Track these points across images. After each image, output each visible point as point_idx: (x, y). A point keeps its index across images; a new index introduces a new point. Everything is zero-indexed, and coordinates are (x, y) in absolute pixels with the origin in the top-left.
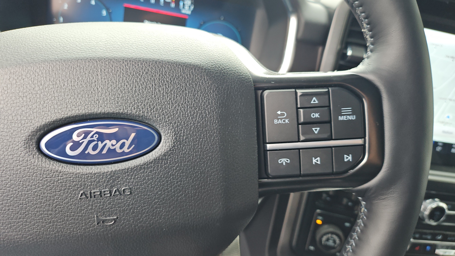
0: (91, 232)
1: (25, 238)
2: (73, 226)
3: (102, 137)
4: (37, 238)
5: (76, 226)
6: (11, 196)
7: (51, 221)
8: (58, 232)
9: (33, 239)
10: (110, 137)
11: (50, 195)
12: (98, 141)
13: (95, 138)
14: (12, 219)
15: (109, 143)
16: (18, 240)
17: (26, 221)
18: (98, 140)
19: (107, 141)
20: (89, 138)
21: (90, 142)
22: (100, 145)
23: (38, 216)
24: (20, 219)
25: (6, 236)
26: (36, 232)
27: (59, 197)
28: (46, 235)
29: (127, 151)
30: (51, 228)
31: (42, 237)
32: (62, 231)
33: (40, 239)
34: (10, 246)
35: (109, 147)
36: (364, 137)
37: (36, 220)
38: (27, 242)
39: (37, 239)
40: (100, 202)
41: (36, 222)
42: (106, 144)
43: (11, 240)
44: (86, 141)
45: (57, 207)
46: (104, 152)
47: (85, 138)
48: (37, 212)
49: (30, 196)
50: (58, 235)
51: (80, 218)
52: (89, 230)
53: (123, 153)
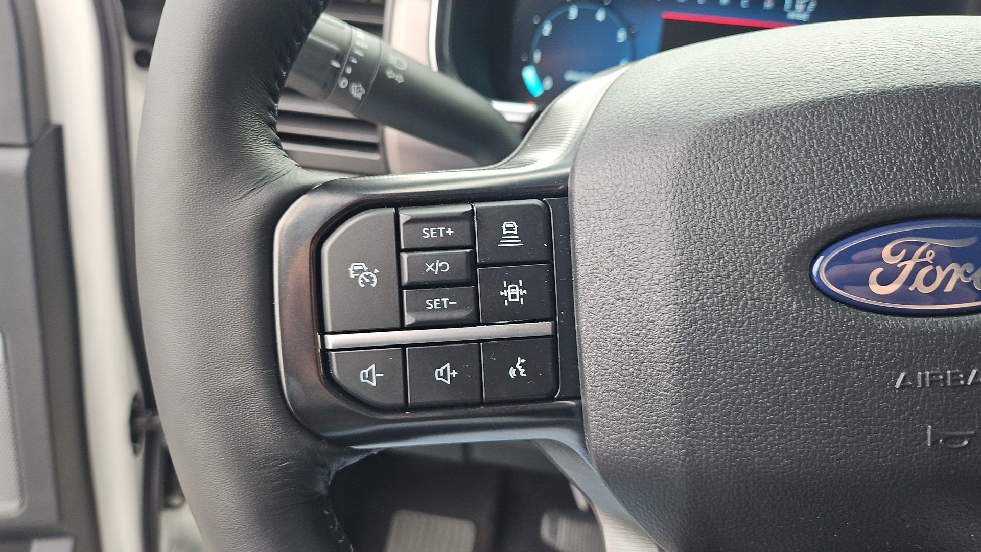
0: (915, 461)
1: (775, 464)
2: (878, 446)
3: (943, 257)
4: (800, 465)
5: (885, 445)
6: (757, 375)
7: (833, 432)
8: (846, 456)
9: (792, 468)
11: (837, 377)
12: (935, 265)
13: (929, 259)
14: (753, 423)
15: (957, 271)
16: (761, 466)
17: (782, 427)
18: (935, 262)
19: (954, 266)
20: (915, 259)
21: (918, 267)
23: (809, 419)
24: (770, 423)
25: (737, 456)
26: (801, 452)
27: (855, 382)
28: (821, 461)
30: (833, 447)
31: (812, 464)
32: (854, 455)
33: (807, 468)
34: (742, 478)
35: (958, 278)
37: (803, 427)
38: (778, 473)
39: (800, 469)
40: (941, 398)
41: (804, 431)
42: (952, 272)
43: (747, 465)
44: (910, 265)
45: (848, 404)
46: (949, 288)
47: (908, 257)
48: (807, 410)
49: (795, 376)
50: (846, 463)
51: (896, 430)
52: (912, 457)
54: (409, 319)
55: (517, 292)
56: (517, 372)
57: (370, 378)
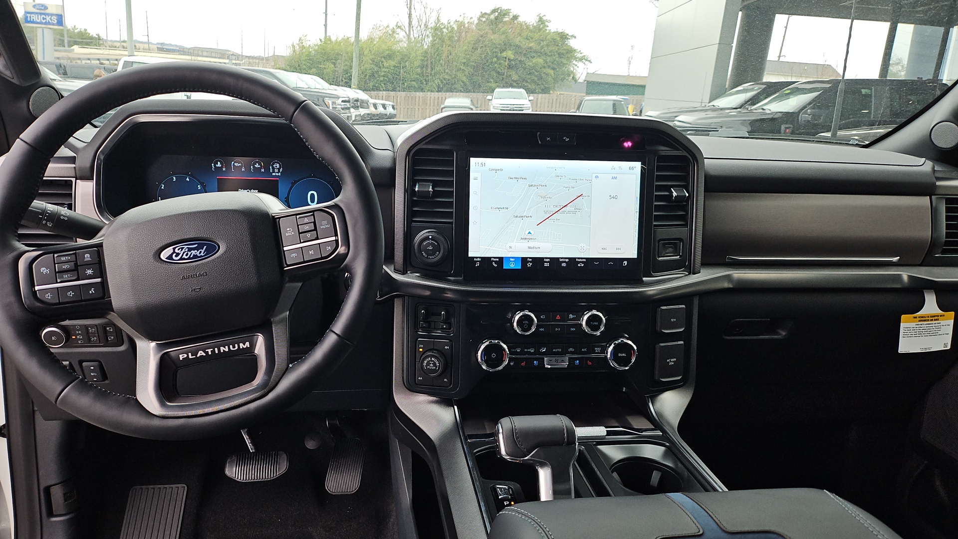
3: (190, 249)
5: (181, 293)
7: (168, 292)
10: (194, 249)
11: (167, 279)
13: (186, 250)
15: (193, 252)
18: (188, 251)
19: (192, 251)
20: (183, 251)
21: (184, 253)
22: (189, 253)
26: (162, 298)
27: (171, 280)
28: (167, 299)
29: (203, 255)
30: (169, 295)
36: (336, 235)
37: (161, 292)
39: (162, 302)
40: (192, 280)
42: (192, 253)
44: (182, 252)
45: (171, 285)
46: (191, 256)
47: (181, 250)
48: (162, 288)
50: (173, 299)
51: (183, 289)
52: (188, 295)
53: (201, 256)
54: (59, 281)
55: (90, 271)
56: (92, 292)
57: (49, 297)
